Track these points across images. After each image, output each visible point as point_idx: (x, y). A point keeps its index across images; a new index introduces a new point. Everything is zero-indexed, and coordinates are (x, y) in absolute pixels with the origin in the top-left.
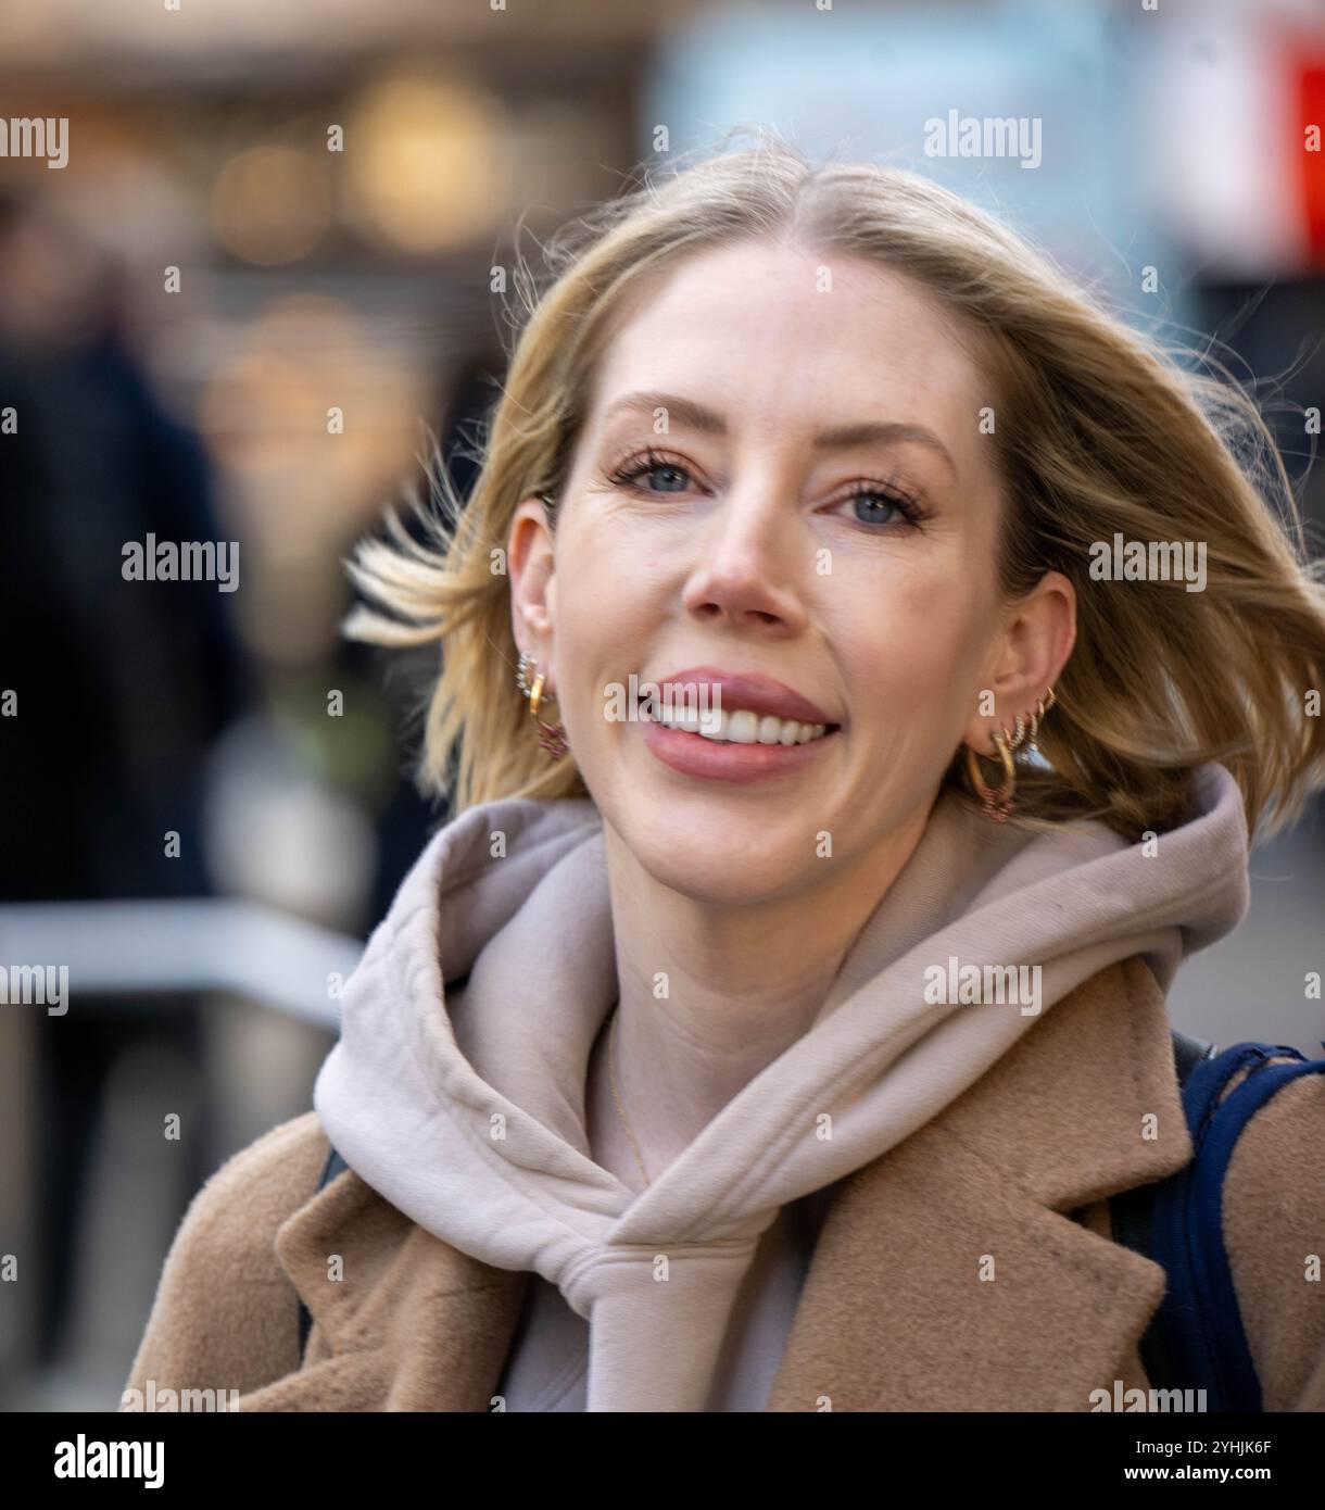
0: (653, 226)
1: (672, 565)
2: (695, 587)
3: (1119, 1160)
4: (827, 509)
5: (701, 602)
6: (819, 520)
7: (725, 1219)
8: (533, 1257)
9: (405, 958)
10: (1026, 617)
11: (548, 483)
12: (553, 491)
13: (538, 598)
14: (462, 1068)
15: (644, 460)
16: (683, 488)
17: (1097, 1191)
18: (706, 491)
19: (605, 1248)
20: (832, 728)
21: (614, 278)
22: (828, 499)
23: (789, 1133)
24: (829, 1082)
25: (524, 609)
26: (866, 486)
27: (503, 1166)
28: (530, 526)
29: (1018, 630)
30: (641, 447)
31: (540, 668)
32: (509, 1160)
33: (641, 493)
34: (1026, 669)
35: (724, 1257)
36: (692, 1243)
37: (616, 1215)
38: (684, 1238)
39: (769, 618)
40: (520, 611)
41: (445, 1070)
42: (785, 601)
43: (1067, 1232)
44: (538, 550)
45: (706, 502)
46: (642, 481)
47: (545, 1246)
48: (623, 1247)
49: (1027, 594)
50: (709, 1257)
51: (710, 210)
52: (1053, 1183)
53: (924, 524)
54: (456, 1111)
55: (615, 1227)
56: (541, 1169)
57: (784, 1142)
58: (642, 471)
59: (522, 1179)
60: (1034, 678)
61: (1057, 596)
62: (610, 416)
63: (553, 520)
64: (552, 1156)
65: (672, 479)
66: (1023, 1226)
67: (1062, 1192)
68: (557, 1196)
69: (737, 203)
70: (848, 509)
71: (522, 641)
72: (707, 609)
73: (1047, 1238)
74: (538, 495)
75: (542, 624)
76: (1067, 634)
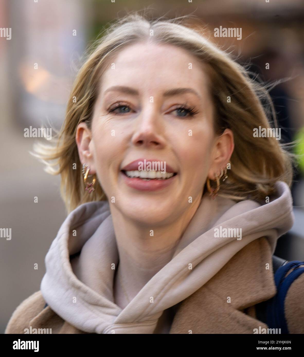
0: (112, 42)
1: (127, 133)
2: (135, 137)
3: (255, 295)
4: (168, 113)
5: (138, 141)
6: (167, 116)
7: (147, 315)
8: (95, 329)
9: (59, 247)
10: (221, 142)
11: (86, 117)
12: (88, 119)
13: (86, 148)
14: (73, 278)
15: (117, 105)
16: (128, 112)
17: (250, 304)
18: (134, 112)
19: (113, 325)
20: (175, 174)
21: (101, 59)
22: (169, 110)
23: (163, 291)
24: (174, 276)
25: (82, 152)
26: (179, 106)
27: (86, 304)
28: (82, 130)
29: (219, 145)
30: (115, 101)
31: (88, 167)
32: (87, 302)
33: (116, 114)
34: (222, 155)
35: (148, 325)
36: (138, 322)
37: (116, 315)
38: (136, 321)
39: (156, 143)
40: (81, 153)
41: (69, 278)
42: (161, 139)
43: (241, 316)
44: (85, 136)
45: (134, 115)
46: (117, 111)
47: (98, 326)
48: (119, 324)
49: (221, 135)
50: (143, 326)
51: (126, 36)
52: (237, 302)
53: (195, 115)
54: (73, 289)
55: (116, 319)
56: (96, 304)
57: (161, 294)
58: (117, 108)
59: (91, 307)
60: (224, 158)
61: (228, 135)
62: (105, 94)
63: (89, 126)
64: (99, 301)
65: (124, 109)
66: (229, 315)
67: (240, 305)
68: (101, 311)
69: (133, 34)
70: (175, 113)
71: (83, 161)
72: (140, 142)
73: (236, 318)
74: (83, 121)
75: (89, 155)
76: (231, 146)
